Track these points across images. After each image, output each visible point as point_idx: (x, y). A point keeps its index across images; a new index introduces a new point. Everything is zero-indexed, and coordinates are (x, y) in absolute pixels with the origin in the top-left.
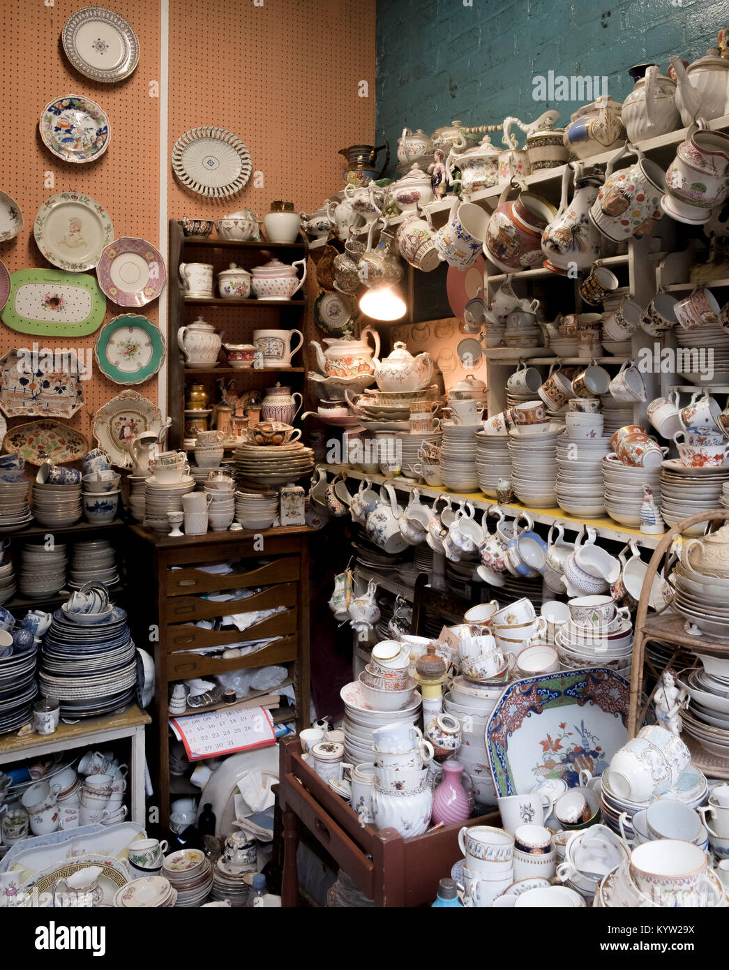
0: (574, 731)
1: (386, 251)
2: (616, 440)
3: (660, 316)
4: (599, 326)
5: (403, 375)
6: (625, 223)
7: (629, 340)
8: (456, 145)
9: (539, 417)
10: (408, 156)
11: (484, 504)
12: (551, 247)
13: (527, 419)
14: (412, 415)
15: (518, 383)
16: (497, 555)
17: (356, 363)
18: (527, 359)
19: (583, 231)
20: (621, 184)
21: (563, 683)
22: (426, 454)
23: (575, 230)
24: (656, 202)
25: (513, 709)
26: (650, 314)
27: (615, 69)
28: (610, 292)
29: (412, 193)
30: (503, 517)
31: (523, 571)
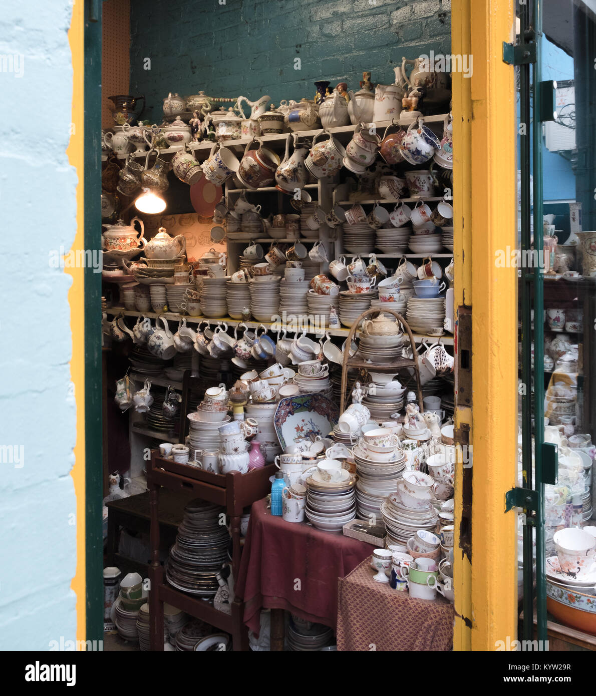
0: (308, 423)
1: (160, 170)
2: (314, 283)
3: (336, 217)
4: (299, 221)
5: (168, 249)
6: (324, 170)
7: (318, 230)
8: (204, 108)
9: (268, 272)
10: (171, 110)
11: (233, 324)
12: (282, 179)
13: (262, 273)
14: (175, 273)
15: (251, 253)
16: (245, 350)
17: (129, 241)
18: (254, 239)
19: (299, 171)
20: (323, 150)
21: (302, 400)
22: (189, 296)
23: (294, 171)
24: (340, 161)
25: (283, 412)
26: (332, 216)
27: (303, 78)
28: (308, 203)
29: (179, 136)
30: (247, 329)
31: (263, 355)
